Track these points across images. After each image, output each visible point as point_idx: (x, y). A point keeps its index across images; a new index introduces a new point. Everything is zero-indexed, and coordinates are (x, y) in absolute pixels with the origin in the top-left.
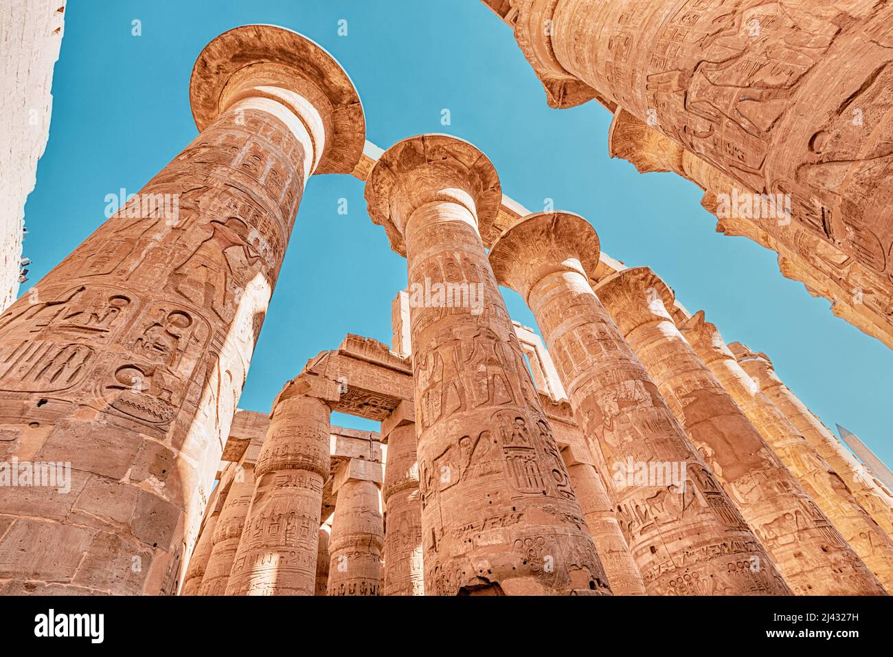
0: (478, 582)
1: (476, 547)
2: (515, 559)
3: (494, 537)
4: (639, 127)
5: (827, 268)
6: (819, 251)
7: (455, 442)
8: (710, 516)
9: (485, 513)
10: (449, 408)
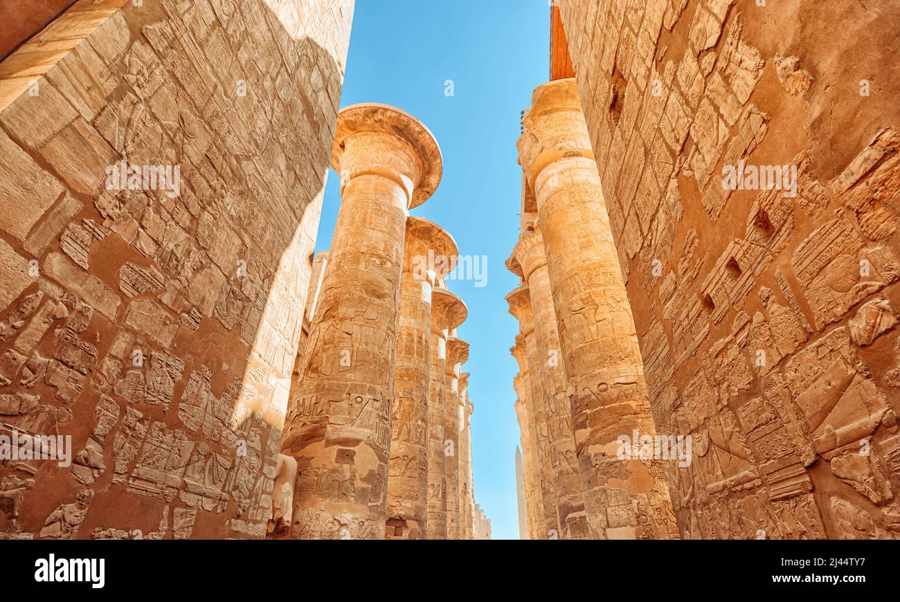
0: (398, 518)
1: (401, 505)
2: (412, 514)
3: (408, 504)
4: (526, 300)
5: (539, 432)
6: (542, 425)
7: (401, 456)
8: (440, 502)
9: (407, 493)
10: (402, 437)
